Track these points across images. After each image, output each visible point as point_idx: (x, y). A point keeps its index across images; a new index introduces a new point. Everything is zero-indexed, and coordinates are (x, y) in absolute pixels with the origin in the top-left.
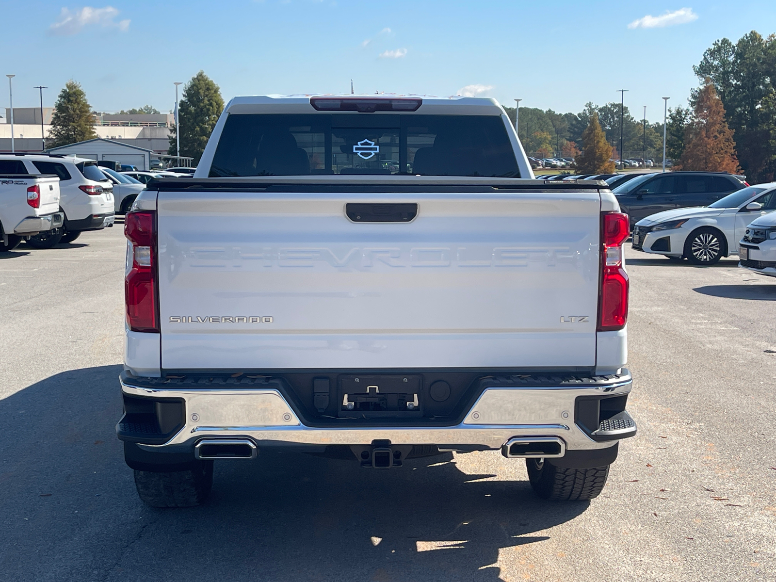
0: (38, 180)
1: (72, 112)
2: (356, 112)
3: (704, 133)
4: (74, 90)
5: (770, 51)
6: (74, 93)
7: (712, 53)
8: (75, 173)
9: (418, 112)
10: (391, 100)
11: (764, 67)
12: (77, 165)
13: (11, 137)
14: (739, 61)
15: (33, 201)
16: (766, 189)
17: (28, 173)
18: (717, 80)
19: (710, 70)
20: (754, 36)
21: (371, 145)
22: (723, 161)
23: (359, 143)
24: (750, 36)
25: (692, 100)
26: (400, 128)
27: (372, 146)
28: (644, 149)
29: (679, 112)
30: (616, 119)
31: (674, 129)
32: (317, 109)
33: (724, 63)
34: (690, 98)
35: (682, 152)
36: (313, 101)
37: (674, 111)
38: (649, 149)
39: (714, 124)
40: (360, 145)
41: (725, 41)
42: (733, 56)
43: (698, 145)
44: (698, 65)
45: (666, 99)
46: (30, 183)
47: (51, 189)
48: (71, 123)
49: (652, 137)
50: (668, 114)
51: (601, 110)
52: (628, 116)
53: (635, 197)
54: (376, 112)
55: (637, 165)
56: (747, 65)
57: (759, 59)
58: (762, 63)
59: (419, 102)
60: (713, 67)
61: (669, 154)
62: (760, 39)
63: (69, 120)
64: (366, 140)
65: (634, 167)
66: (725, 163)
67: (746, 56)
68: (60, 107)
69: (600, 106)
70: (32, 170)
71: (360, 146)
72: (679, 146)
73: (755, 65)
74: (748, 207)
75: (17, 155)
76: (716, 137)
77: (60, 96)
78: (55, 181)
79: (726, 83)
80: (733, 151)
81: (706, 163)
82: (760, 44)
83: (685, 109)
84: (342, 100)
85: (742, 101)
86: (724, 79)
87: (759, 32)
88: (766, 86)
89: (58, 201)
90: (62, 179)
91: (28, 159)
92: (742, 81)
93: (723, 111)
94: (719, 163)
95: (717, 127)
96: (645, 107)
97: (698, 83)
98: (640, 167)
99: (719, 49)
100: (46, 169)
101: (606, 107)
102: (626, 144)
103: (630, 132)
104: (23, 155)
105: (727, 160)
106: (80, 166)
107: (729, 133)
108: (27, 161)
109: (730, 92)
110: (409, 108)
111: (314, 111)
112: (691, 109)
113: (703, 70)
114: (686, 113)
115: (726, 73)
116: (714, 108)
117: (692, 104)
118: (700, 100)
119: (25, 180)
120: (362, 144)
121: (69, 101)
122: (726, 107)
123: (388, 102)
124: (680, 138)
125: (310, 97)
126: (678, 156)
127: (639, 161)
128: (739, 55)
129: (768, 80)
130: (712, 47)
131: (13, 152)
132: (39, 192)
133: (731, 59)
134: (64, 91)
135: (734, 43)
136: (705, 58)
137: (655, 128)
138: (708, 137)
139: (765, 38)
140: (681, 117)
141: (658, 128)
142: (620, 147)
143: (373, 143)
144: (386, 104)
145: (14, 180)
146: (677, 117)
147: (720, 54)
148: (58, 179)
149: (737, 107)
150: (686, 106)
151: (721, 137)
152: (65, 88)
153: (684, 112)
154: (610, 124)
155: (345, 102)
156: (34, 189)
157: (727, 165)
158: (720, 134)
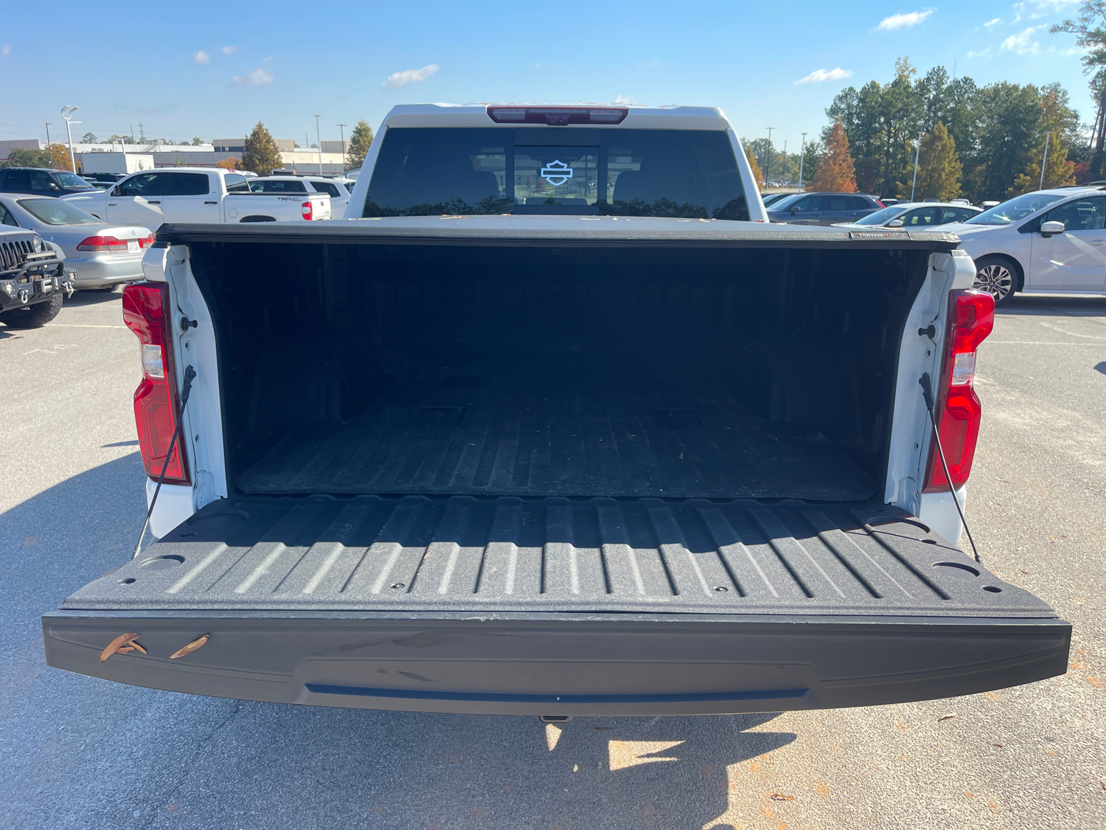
0: (310, 197)
1: (363, 144)
2: (545, 125)
3: (831, 162)
4: (363, 127)
5: (886, 96)
6: (364, 129)
7: (840, 98)
8: (343, 191)
9: (623, 125)
10: (589, 109)
11: (880, 109)
12: (345, 185)
13: (319, 162)
14: (861, 104)
15: (307, 215)
16: (905, 209)
17: (306, 191)
18: (843, 120)
19: (838, 112)
20: (874, 85)
21: (563, 167)
22: (845, 183)
23: (548, 165)
24: (871, 84)
25: (823, 136)
26: (599, 146)
27: (565, 169)
28: (783, 173)
29: (812, 145)
30: (763, 150)
31: (808, 158)
32: (496, 121)
33: (849, 106)
34: (821, 134)
35: (813, 176)
36: (491, 111)
37: (808, 145)
38: (786, 173)
39: (839, 154)
40: (549, 167)
41: (851, 89)
42: (856, 101)
43: (827, 171)
44: (829, 108)
45: (804, 134)
46: (304, 200)
47: (322, 204)
48: (362, 152)
49: (789, 165)
50: (805, 146)
51: (752, 144)
52: (772, 148)
53: (789, 213)
54: (570, 126)
55: (778, 186)
56: (867, 107)
57: (876, 103)
58: (879, 106)
59: (625, 112)
60: (840, 110)
61: (804, 178)
62: (879, 87)
63: (360, 149)
64: (557, 162)
65: (775, 187)
66: (846, 185)
67: (867, 100)
68: (354, 141)
69: (752, 140)
70: (310, 188)
71: (549, 169)
72: (811, 171)
73: (873, 108)
74: (890, 224)
75: (298, 176)
76: (840, 165)
77: (355, 132)
78: (326, 198)
79: (850, 122)
80: (852, 175)
81: (832, 184)
82: (878, 91)
83: (817, 142)
84: (527, 109)
85: (860, 136)
86: (848, 118)
87: (877, 82)
88: (881, 124)
89: (329, 215)
90: (332, 196)
91: (306, 179)
92: (862, 121)
93: (847, 144)
94: (842, 185)
95: (842, 157)
96: (786, 141)
97: (828, 123)
98: (780, 187)
99: (846, 96)
100: (320, 188)
101: (755, 142)
102: (770, 169)
103: (773, 160)
104: (302, 176)
105: (848, 182)
106: (347, 186)
107: (850, 160)
108: (306, 181)
109: (852, 130)
110: (611, 120)
111: (491, 123)
112: (821, 142)
113: (833, 112)
114: (818, 146)
115: (851, 114)
116: (841, 142)
117: (823, 138)
118: (830, 137)
119: (300, 197)
120: (551, 167)
121: (360, 135)
122: (849, 141)
123: (584, 112)
124: (812, 165)
125: (487, 106)
126: (810, 179)
127: (779, 182)
128: (861, 100)
129: (882, 120)
130: (841, 94)
131: (321, 175)
132: (311, 208)
133: (855, 103)
134: (357, 128)
135: (858, 90)
136: (835, 103)
137: (792, 158)
138: (835, 164)
139: (882, 86)
140: (813, 149)
141: (795, 158)
142: (765, 172)
143: (566, 165)
144: (581, 115)
145: (291, 197)
146: (810, 150)
147: (846, 99)
148: (329, 196)
149: (857, 141)
150: (817, 140)
151: (844, 165)
152: (358, 125)
153: (816, 145)
154: (758, 154)
155: (531, 111)
156: (307, 205)
157: (848, 186)
158: (844, 162)
